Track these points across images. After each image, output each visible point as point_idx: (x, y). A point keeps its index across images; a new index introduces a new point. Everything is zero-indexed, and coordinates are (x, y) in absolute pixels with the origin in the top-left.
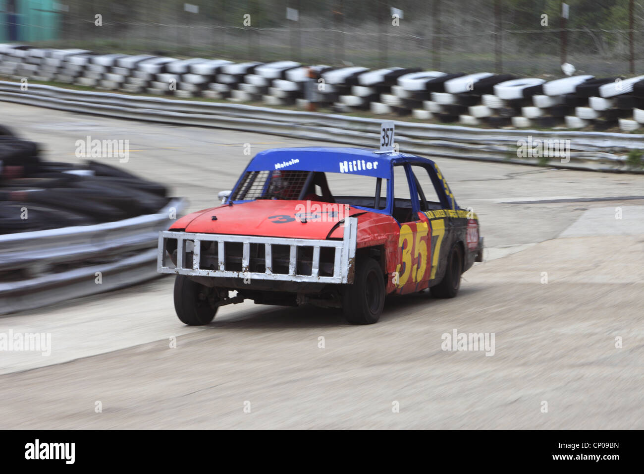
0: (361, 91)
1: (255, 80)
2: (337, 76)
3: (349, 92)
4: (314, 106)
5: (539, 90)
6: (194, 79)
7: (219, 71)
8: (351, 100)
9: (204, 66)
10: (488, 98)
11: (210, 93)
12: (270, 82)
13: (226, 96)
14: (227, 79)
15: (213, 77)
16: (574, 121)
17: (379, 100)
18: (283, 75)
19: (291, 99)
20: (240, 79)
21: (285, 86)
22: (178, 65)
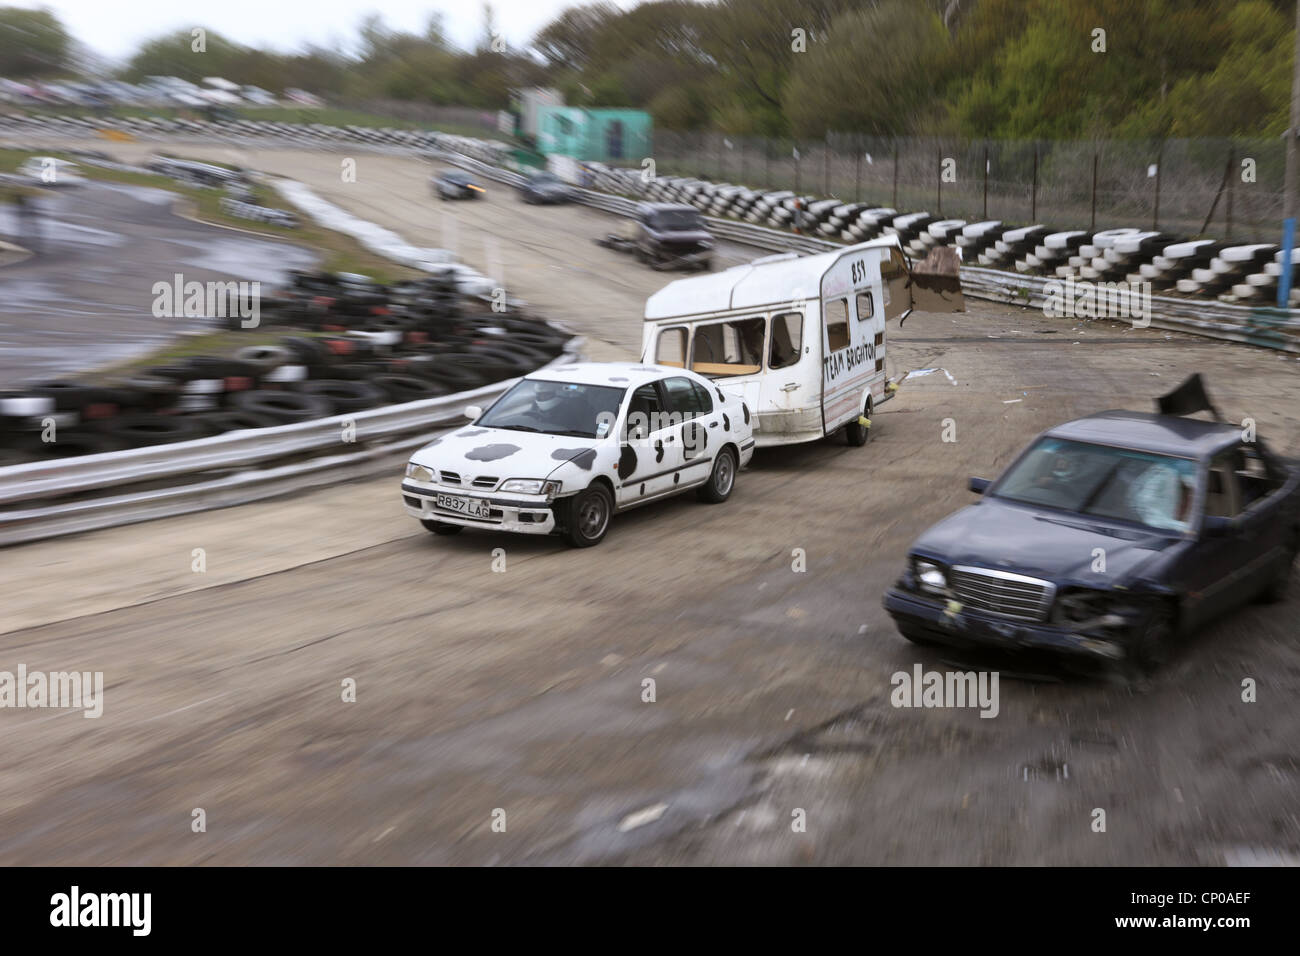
0: (834, 221)
1: (762, 206)
2: (818, 207)
3: (826, 221)
4: (800, 231)
5: (959, 231)
6: (721, 201)
7: (738, 197)
8: (827, 227)
9: (727, 191)
10: (923, 235)
11: (732, 213)
12: (772, 208)
13: (742, 217)
14: (743, 203)
15: (735, 200)
16: (983, 259)
17: (847, 229)
18: (781, 204)
19: (786, 223)
20: (752, 204)
21: (781, 212)
22: (710, 188)
